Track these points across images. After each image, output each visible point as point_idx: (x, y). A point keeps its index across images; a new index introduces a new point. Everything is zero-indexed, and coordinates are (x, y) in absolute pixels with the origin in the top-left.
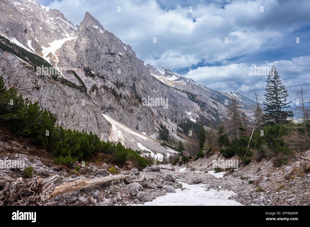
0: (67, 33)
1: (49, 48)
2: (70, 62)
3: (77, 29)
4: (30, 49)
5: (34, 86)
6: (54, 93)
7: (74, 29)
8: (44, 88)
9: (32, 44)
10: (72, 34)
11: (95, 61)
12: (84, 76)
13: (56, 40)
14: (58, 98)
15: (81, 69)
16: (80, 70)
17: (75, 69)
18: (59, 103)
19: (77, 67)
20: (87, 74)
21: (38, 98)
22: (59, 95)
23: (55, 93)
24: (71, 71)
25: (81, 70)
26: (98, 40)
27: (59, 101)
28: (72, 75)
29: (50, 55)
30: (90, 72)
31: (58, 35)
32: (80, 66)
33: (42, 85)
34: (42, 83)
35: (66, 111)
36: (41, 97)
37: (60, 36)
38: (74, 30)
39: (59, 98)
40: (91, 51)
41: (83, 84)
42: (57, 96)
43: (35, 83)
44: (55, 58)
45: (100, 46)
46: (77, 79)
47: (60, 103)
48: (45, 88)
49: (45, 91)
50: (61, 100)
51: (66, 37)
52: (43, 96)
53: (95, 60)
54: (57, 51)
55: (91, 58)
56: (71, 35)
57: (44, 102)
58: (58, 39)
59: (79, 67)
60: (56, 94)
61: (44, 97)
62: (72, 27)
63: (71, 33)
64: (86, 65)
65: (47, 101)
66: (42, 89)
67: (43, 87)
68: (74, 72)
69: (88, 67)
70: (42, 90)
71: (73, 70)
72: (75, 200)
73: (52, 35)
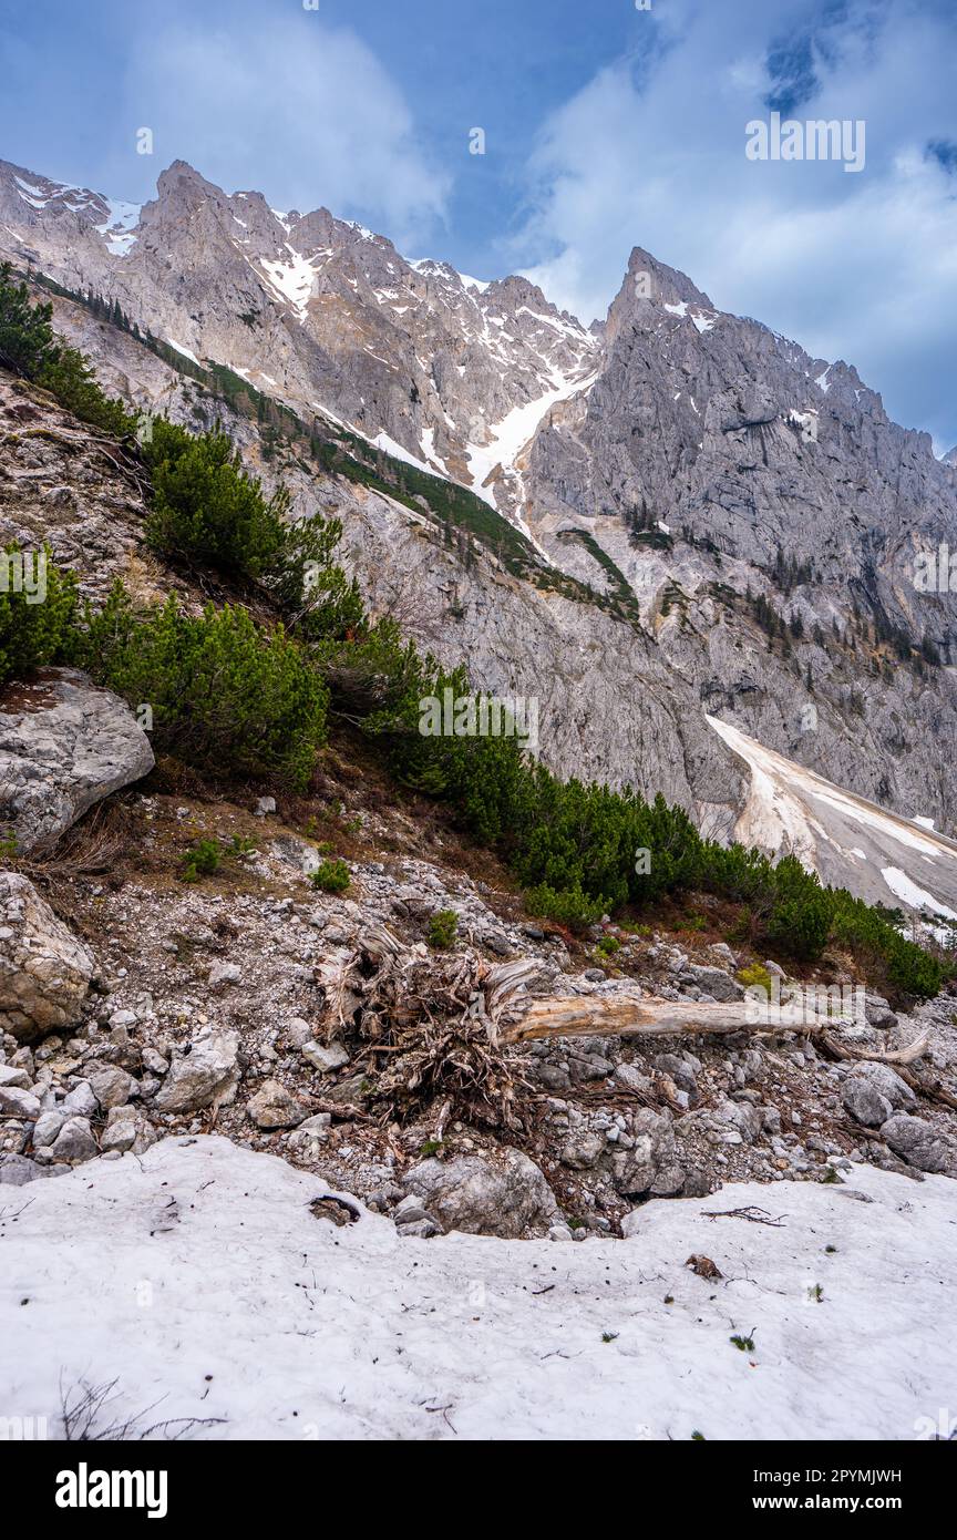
0: (554, 369)
1: (493, 444)
2: (568, 493)
3: (595, 338)
4: (432, 463)
5: (447, 605)
6: (512, 630)
7: (581, 345)
8: (477, 610)
9: (436, 444)
10: (577, 368)
11: (675, 472)
12: (628, 548)
13: (516, 408)
14: (527, 649)
15: (614, 518)
16: (608, 523)
17: (589, 523)
18: (531, 671)
19: (598, 509)
20: (640, 537)
21: (461, 651)
22: (532, 637)
23: (518, 629)
24: (574, 530)
25: (615, 524)
26: (684, 372)
27: (532, 660)
28: (577, 547)
29: (496, 475)
30: (652, 527)
31: (521, 385)
32: (611, 505)
33: (474, 601)
34: (472, 590)
35: (558, 703)
36: (470, 647)
37: (530, 388)
38: (583, 349)
39: (531, 647)
40: (654, 429)
41: (624, 582)
42: (523, 640)
43: (448, 593)
44: (513, 487)
45: (694, 397)
46: (598, 564)
47: (535, 670)
48: (483, 610)
49: (481, 624)
50: (538, 658)
51: (551, 384)
52: (475, 644)
53: (673, 467)
54: (519, 454)
55: (657, 463)
56: (571, 371)
57: (481, 666)
58: (522, 402)
59: (605, 512)
60: (520, 634)
61: (479, 647)
62: (575, 334)
63: (571, 367)
64: (634, 498)
65: (490, 662)
66: (471, 613)
67: (474, 606)
68: (584, 536)
69: (644, 504)
70: (473, 620)
71: (582, 525)
72: (602, 1071)
73: (501, 391)
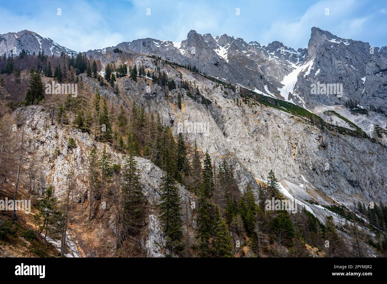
0: (292, 63)
1: (284, 87)
2: (321, 100)
3: (300, 53)
4: (270, 95)
5: (319, 144)
6: (344, 151)
7: (297, 56)
8: (331, 145)
9: (269, 89)
10: (298, 62)
11: (357, 89)
12: (351, 115)
13: (286, 76)
14: (351, 157)
15: (340, 105)
16: (339, 107)
17: (332, 108)
18: (354, 164)
19: (334, 103)
20: (354, 111)
21: (328, 159)
22: (351, 152)
23: (346, 150)
24: (329, 111)
25: (341, 107)
26: (346, 58)
27: (354, 161)
28: (334, 116)
29: (291, 96)
30: (356, 107)
31: (285, 69)
32: (338, 101)
33: (329, 142)
34: (328, 138)
36: (331, 158)
37: (288, 70)
38: (298, 57)
39: (352, 156)
40: (346, 76)
41: (357, 127)
42: (348, 154)
43: (318, 140)
44: (298, 99)
45: (352, 65)
46: (344, 121)
47: (356, 164)
48: (333, 145)
49: (334, 150)
50: (355, 159)
51: (294, 68)
52: (333, 156)
53: (356, 87)
54: (294, 89)
55: (351, 87)
56: (297, 63)
57: (337, 164)
58: (287, 74)
59: (336, 104)
60: (347, 152)
61: (335, 158)
62: (294, 53)
63: (297, 62)
64: (347, 99)
65: (341, 163)
66: (329, 146)
67: (330, 144)
68: (333, 112)
69: (351, 100)
70: (331, 149)
71: (330, 109)
73: (281, 72)
